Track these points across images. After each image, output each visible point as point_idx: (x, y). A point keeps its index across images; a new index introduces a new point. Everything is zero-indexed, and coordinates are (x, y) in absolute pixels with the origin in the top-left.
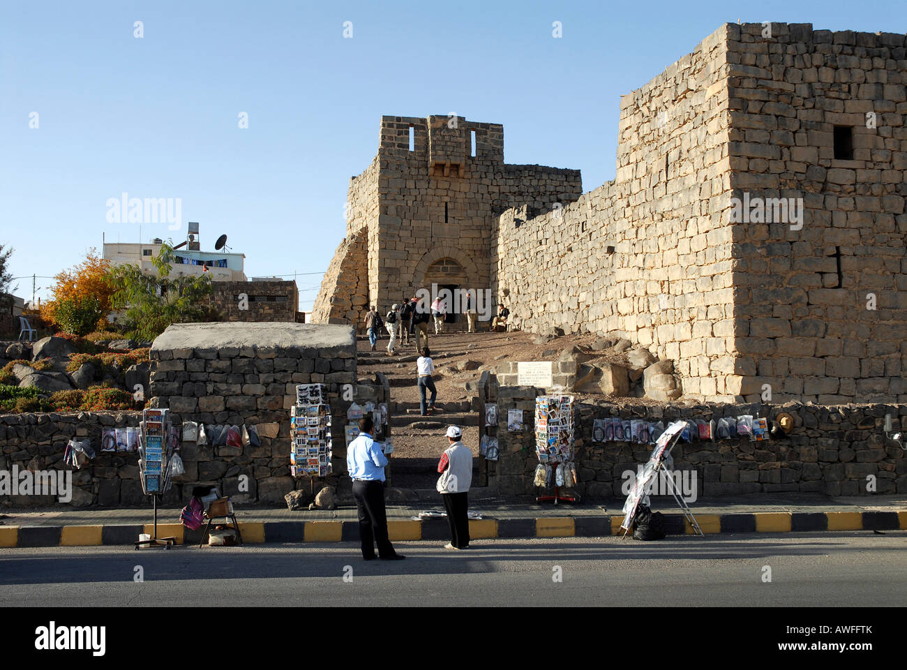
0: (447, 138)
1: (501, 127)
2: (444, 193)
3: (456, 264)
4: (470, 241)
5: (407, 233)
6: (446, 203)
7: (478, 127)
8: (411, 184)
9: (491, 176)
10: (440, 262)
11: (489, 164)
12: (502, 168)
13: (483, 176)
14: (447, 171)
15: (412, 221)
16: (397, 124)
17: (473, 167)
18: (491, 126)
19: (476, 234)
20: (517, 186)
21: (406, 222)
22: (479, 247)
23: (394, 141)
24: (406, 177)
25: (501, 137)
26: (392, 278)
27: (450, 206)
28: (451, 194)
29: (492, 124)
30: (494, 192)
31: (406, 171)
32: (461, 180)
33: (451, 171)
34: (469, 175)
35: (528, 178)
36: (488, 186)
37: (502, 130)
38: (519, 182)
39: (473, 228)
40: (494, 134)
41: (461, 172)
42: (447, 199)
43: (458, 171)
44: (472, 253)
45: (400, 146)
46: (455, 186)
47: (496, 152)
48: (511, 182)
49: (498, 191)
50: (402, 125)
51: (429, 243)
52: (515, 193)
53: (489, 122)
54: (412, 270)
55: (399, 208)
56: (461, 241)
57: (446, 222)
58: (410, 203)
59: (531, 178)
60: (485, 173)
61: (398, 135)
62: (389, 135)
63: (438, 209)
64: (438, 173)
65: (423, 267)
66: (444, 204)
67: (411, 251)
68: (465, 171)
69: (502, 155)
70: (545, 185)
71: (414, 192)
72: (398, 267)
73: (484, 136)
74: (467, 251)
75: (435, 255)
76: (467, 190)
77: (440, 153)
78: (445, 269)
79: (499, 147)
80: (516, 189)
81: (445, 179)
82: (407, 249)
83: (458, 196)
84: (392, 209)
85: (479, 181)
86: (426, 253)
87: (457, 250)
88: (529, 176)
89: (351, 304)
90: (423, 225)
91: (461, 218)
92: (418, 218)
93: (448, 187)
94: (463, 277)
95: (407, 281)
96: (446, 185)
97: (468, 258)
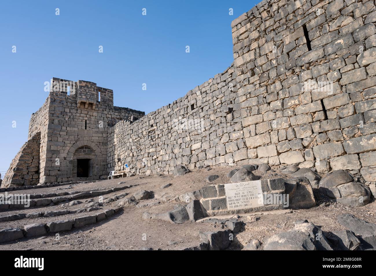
0: (87, 91)
1: (112, 91)
2: (85, 116)
3: (90, 149)
4: (97, 138)
5: (65, 133)
6: (86, 121)
7: (102, 89)
8: (67, 110)
9: (108, 110)
10: (82, 148)
11: (107, 105)
12: (113, 108)
13: (104, 110)
14: (86, 106)
15: (68, 128)
17: (99, 106)
19: (100, 135)
20: (119, 116)
21: (64, 128)
22: (102, 141)
24: (65, 107)
25: (112, 95)
26: (54, 156)
27: (88, 122)
28: (88, 116)
29: (108, 89)
30: (109, 117)
31: (65, 104)
32: (93, 111)
33: (88, 106)
34: (97, 109)
36: (106, 114)
37: (112, 92)
38: (120, 114)
39: (100, 132)
40: (109, 94)
41: (94, 107)
42: (86, 118)
43: (92, 107)
44: (98, 144)
45: (62, 92)
46: (91, 113)
47: (110, 101)
48: (117, 114)
49: (111, 117)
51: (76, 139)
52: (118, 118)
53: (107, 88)
54: (66, 151)
55: (60, 121)
56: (93, 138)
57: (86, 129)
58: (67, 119)
59: (126, 113)
60: (105, 109)
63: (82, 123)
64: (82, 107)
65: (73, 150)
66: (84, 121)
67: (66, 142)
68: (96, 107)
69: (113, 102)
71: (69, 114)
72: (58, 150)
73: (105, 94)
74: (96, 143)
75: (80, 144)
76: (96, 115)
77: (84, 97)
78: (84, 151)
79: (111, 99)
80: (119, 117)
81: (86, 109)
82: (64, 141)
83: (92, 117)
84: (56, 121)
85: (102, 112)
86: (75, 143)
87: (91, 142)
88: (124, 112)
89: (27, 171)
90: (74, 130)
91: (93, 128)
92: (71, 126)
93: (87, 113)
94: (94, 155)
95: (63, 157)
96: (86, 112)
97: (96, 146)
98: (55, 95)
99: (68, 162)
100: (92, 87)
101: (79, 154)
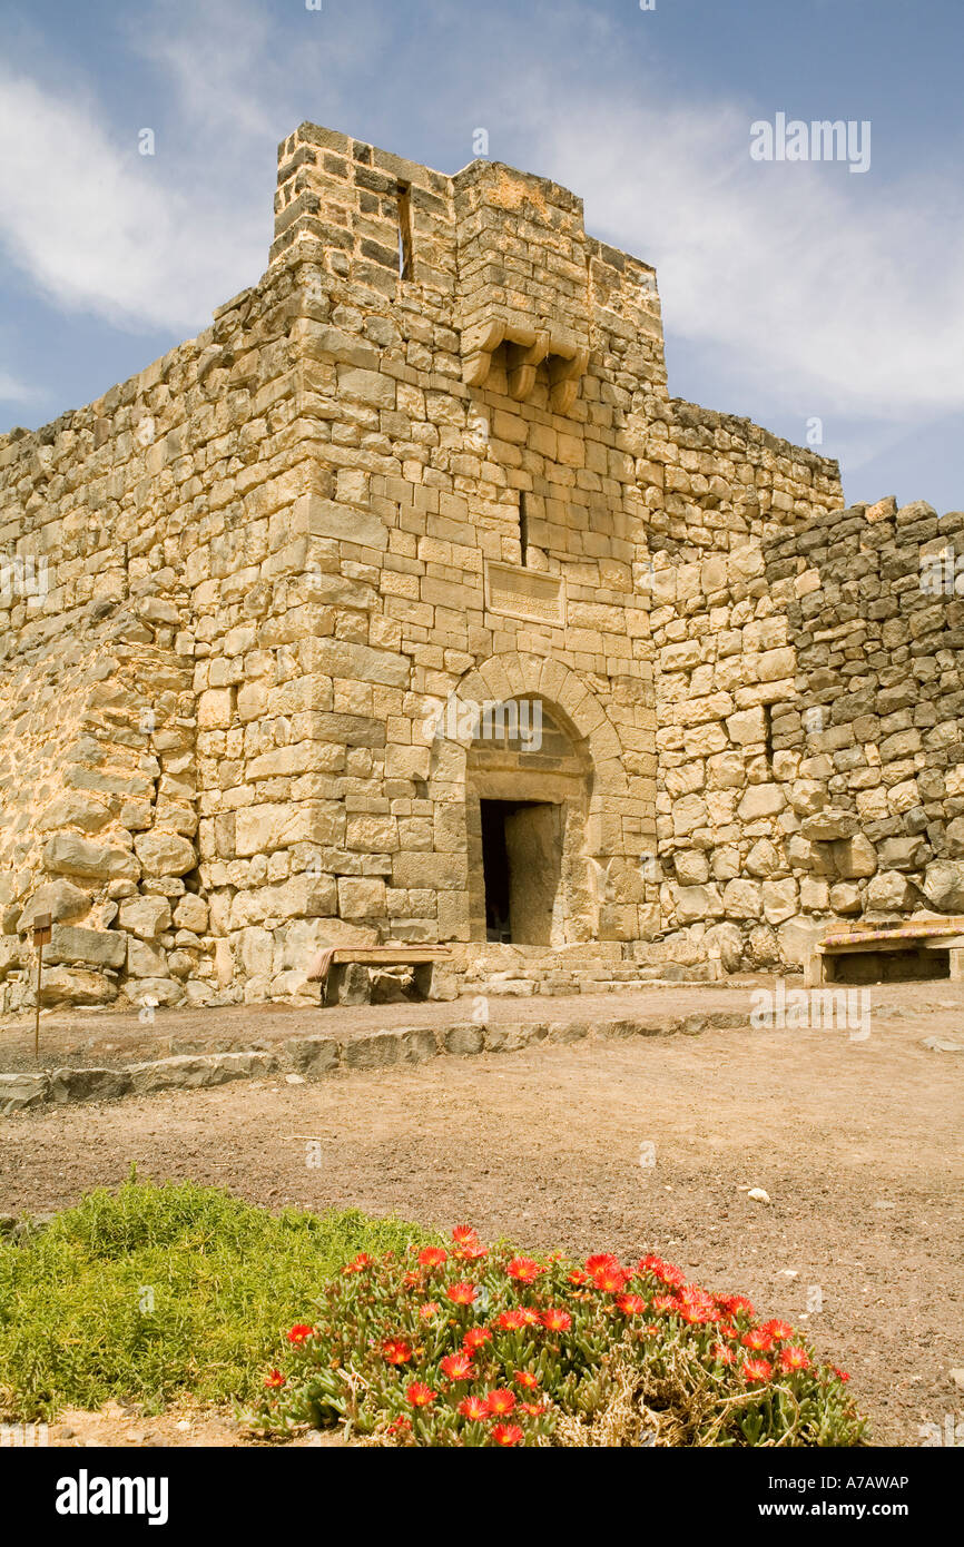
0: (536, 253)
1: (651, 275)
2: (515, 456)
4: (595, 642)
5: (409, 586)
6: (522, 496)
7: (594, 252)
8: (412, 401)
9: (639, 426)
11: (630, 384)
12: (664, 410)
13: (620, 421)
14: (527, 376)
15: (424, 542)
16: (358, 169)
17: (588, 385)
18: (628, 265)
20: (707, 476)
21: (402, 544)
22: (623, 668)
23: (349, 229)
24: (394, 371)
25: (657, 307)
26: (358, 757)
27: (533, 507)
28: (533, 462)
29: (630, 258)
30: (649, 484)
31: (396, 349)
32: (559, 423)
33: (537, 378)
35: (733, 455)
37: (655, 287)
38: (711, 464)
39: (606, 595)
40: (636, 292)
42: (523, 480)
43: (551, 388)
44: (603, 686)
45: (371, 250)
46: (544, 440)
47: (647, 353)
48: (691, 460)
50: (374, 178)
51: (476, 632)
53: (623, 250)
56: (572, 640)
57: (525, 562)
58: (413, 470)
59: (739, 457)
60: (625, 412)
61: (363, 209)
62: (333, 201)
63: (498, 510)
64: (499, 383)
66: (514, 496)
67: (424, 655)
69: (661, 363)
70: (769, 488)
72: (381, 712)
73: (615, 291)
74: (591, 676)
75: (497, 682)
76: (579, 460)
77: (518, 300)
79: (653, 335)
80: (702, 486)
81: (515, 408)
82: (409, 648)
83: (555, 474)
84: (351, 485)
85: (608, 437)
86: (468, 671)
87: (561, 673)
88: (734, 450)
89: (138, 871)
90: (457, 562)
91: (565, 557)
92: (441, 535)
93: (523, 439)
94: (571, 776)
95: (410, 774)
96: (517, 430)
97: (593, 703)
98: (330, 271)
99: (437, 814)
100: (563, 222)
101: (487, 763)
